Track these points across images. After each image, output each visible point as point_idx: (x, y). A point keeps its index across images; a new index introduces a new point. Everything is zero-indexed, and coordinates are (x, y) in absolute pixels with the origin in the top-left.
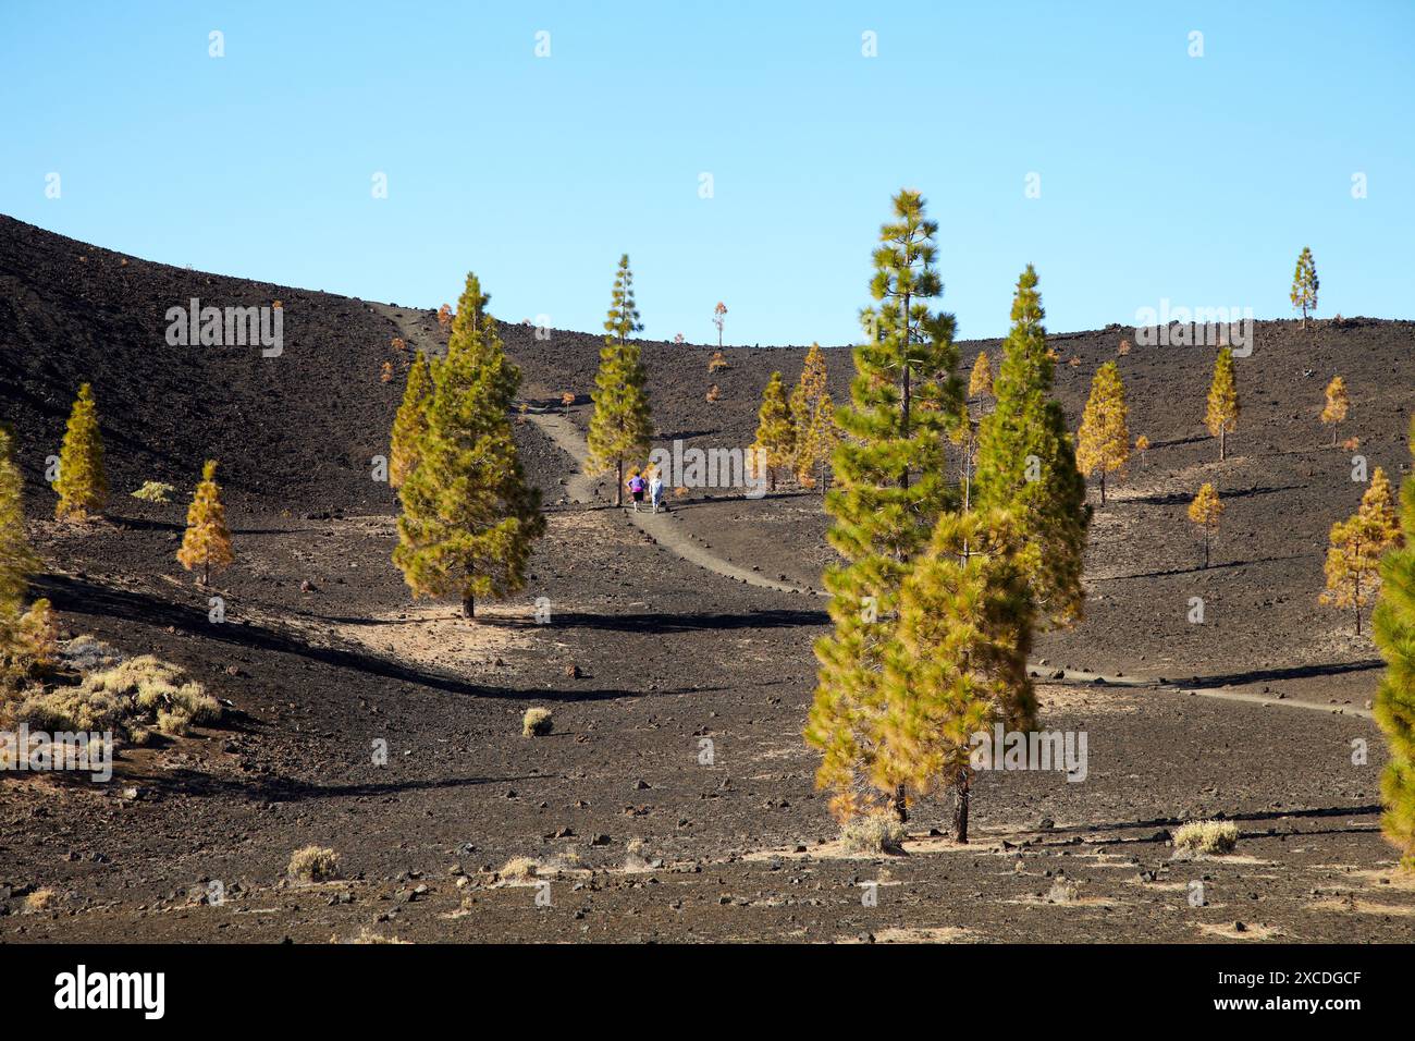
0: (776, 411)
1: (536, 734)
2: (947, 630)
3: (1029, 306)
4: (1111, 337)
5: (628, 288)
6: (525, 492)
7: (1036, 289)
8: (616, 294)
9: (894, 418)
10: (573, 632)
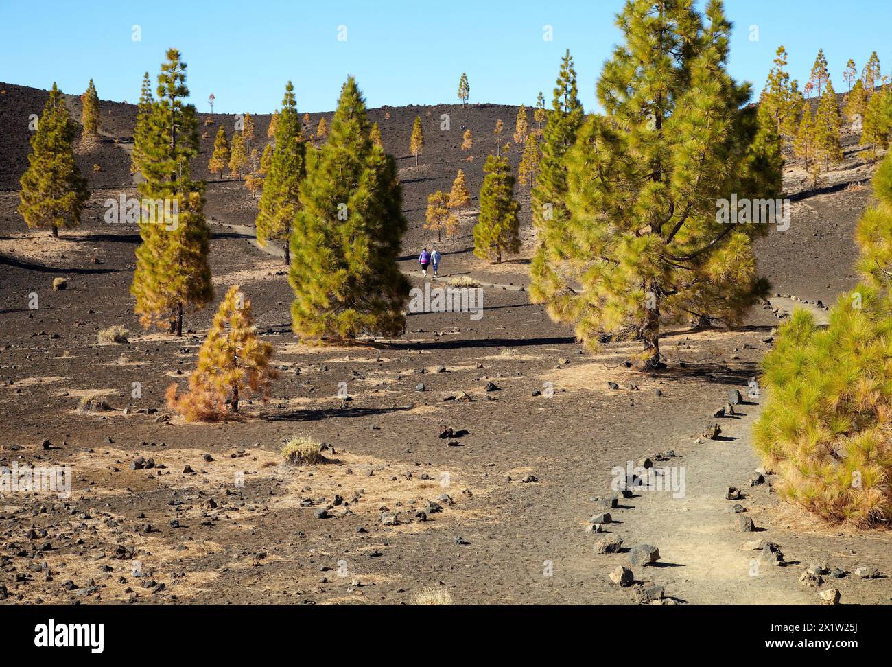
0: (222, 144)
1: (59, 289)
2: (169, 245)
3: (290, 99)
4: (383, 111)
5: (149, 87)
6: (79, 180)
7: (293, 92)
8: (143, 90)
9: (166, 150)
10: (102, 243)
